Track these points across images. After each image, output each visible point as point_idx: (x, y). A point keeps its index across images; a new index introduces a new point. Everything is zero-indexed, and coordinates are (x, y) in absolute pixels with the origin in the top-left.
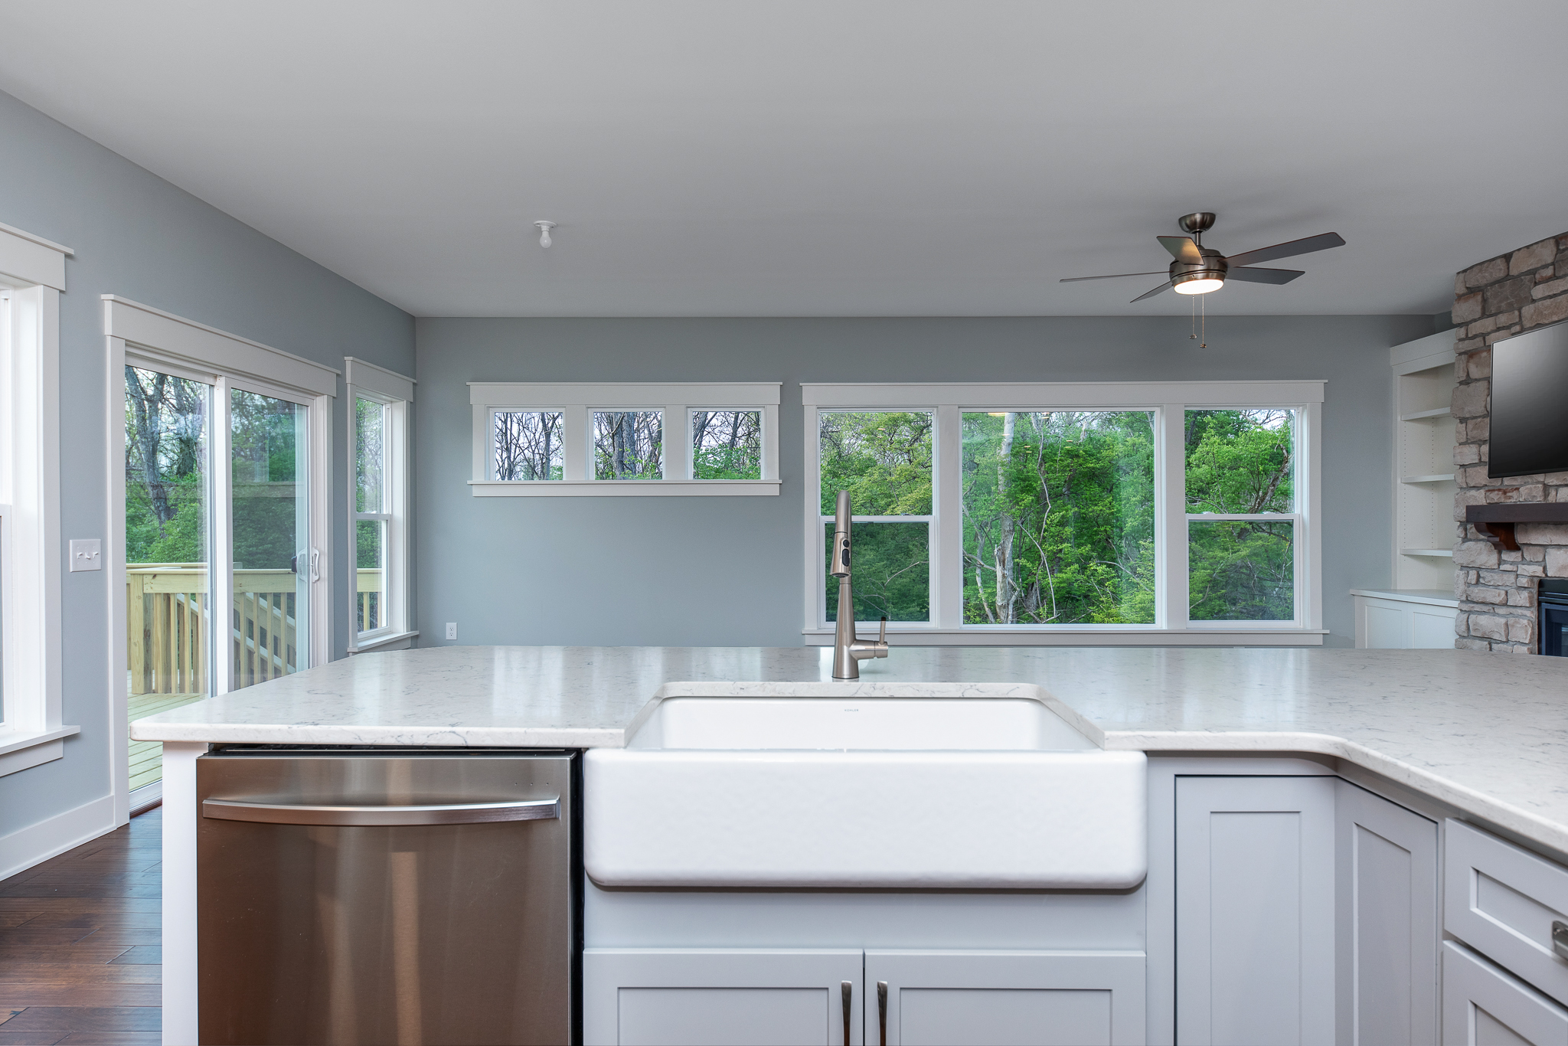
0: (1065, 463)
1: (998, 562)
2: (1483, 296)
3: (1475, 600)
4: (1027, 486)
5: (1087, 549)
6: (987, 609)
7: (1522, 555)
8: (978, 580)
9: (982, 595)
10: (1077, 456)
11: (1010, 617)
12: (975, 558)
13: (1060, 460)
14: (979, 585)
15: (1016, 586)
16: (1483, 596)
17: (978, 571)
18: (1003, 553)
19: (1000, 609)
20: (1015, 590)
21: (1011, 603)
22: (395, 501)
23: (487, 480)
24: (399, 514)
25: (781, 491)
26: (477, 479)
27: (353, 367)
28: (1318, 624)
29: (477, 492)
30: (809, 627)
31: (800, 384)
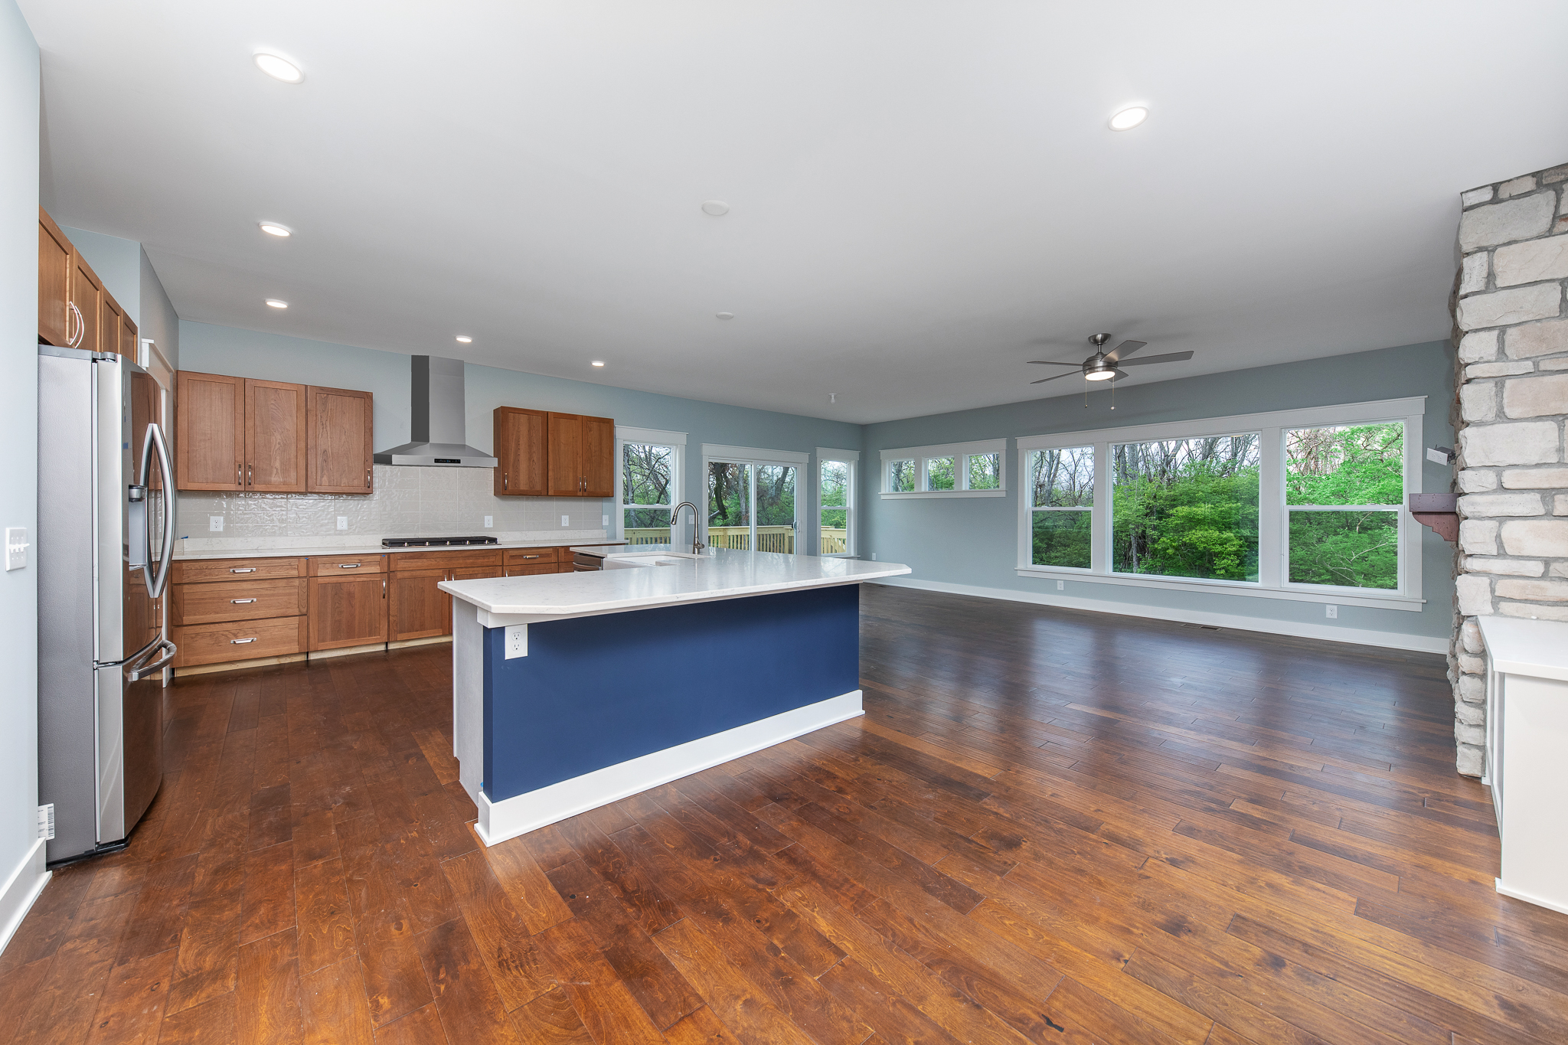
22: (850, 502)
23: (887, 492)
24: (852, 507)
25: (1007, 494)
26: (883, 492)
27: (819, 450)
28: (1418, 594)
29: (883, 497)
30: (1020, 567)
31: (1016, 438)
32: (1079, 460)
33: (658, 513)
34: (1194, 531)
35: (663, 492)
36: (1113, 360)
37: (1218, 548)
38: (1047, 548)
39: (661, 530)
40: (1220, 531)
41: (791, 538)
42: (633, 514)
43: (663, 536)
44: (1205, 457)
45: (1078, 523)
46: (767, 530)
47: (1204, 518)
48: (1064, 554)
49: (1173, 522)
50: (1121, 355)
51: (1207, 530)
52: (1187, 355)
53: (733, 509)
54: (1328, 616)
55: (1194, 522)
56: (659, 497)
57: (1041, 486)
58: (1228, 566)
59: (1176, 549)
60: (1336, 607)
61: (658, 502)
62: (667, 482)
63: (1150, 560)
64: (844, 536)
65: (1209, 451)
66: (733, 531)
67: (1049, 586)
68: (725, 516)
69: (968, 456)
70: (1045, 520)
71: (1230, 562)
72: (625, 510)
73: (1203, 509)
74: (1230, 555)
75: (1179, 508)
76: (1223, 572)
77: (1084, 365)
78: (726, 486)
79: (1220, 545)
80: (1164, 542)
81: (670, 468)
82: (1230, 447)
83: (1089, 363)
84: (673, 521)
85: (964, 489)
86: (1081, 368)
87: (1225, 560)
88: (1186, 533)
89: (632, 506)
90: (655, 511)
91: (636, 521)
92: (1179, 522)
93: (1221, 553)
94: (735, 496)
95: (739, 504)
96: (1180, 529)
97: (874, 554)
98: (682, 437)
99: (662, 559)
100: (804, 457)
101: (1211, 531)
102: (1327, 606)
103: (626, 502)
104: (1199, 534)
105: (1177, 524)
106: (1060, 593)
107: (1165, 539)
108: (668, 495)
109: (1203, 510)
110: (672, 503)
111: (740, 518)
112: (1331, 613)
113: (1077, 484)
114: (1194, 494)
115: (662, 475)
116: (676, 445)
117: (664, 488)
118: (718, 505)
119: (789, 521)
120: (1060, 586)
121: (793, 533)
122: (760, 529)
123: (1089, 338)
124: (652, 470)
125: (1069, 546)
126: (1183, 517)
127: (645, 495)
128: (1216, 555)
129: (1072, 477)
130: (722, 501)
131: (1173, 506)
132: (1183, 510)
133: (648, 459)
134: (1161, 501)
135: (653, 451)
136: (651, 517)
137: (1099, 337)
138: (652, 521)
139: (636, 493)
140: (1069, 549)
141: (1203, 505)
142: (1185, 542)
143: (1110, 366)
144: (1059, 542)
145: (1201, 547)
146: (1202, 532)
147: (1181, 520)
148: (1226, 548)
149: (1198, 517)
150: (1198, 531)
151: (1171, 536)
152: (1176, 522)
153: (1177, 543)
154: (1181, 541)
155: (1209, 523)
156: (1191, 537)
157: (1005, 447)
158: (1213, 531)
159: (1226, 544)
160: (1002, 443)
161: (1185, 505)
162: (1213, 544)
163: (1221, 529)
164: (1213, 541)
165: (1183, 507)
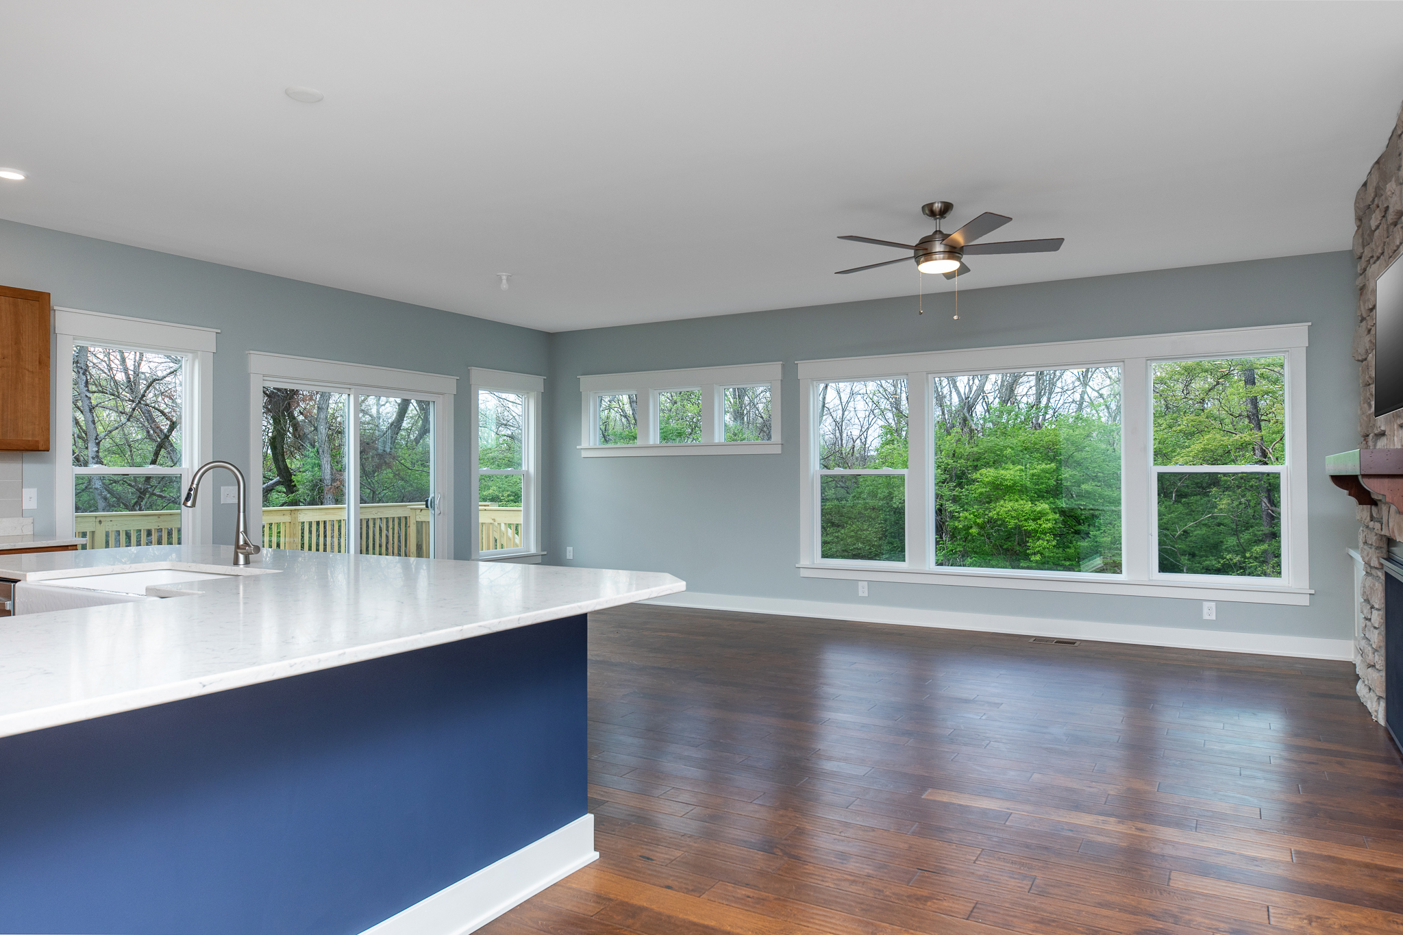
22: (529, 461)
23: (592, 445)
24: (532, 470)
25: (783, 449)
26: (584, 445)
27: (476, 373)
28: (1303, 584)
29: (584, 454)
30: (804, 562)
31: (796, 362)
32: (848, 402)
33: (154, 482)
34: (1002, 502)
35: (163, 445)
36: (957, 242)
37: (1031, 525)
39: (159, 516)
40: (1032, 500)
41: (421, 525)
42: (98, 484)
43: (165, 525)
44: (1004, 402)
46: (374, 511)
47: (1014, 484)
48: (837, 537)
49: (978, 489)
50: (967, 238)
51: (1017, 501)
52: (1053, 244)
53: (308, 475)
54: (1206, 617)
55: (1001, 490)
56: (157, 454)
58: (1044, 549)
59: (981, 527)
60: (1214, 603)
61: (154, 462)
62: (173, 426)
63: (949, 544)
64: (519, 519)
65: (1008, 394)
66: (309, 514)
67: (846, 591)
68: (290, 487)
69: (722, 388)
71: (1045, 543)
72: (78, 477)
73: (1012, 472)
74: (1045, 534)
75: (983, 471)
76: (1038, 557)
77: (917, 248)
78: (294, 435)
79: (1034, 520)
80: (966, 518)
81: (178, 401)
82: (1034, 388)
83: (924, 246)
84: (187, 499)
85: (716, 441)
86: (911, 253)
87: (1041, 542)
88: (993, 505)
89: (94, 469)
90: (148, 479)
91: (105, 499)
92: (984, 490)
93: (1035, 531)
94: (311, 452)
95: (319, 466)
96: (987, 500)
97: (570, 550)
98: (207, 338)
99: (163, 579)
100: (449, 384)
101: (1022, 502)
102: (1204, 603)
103: (78, 461)
104: (1008, 506)
105: (981, 493)
106: (863, 600)
107: (967, 514)
108: (174, 450)
109: (1010, 473)
110: (185, 463)
111: (321, 491)
112: (1209, 612)
113: (844, 435)
114: (1001, 450)
115: (162, 412)
116: (194, 352)
117: (167, 437)
118: (278, 468)
119: (420, 495)
120: (863, 590)
121: (428, 516)
122: (364, 510)
123: (923, 207)
124: (140, 400)
125: (843, 527)
126: (989, 483)
127: (124, 450)
128: (1029, 534)
129: (839, 425)
130: (284, 460)
131: (976, 468)
132: (988, 474)
133: (131, 385)
134: (962, 461)
135: (144, 368)
136: (139, 490)
137: (937, 206)
138: (141, 498)
139: (106, 443)
140: (843, 531)
141: (1011, 466)
142: (992, 518)
143: (954, 252)
145: (1012, 523)
146: (1011, 504)
147: (986, 488)
148: (1040, 525)
149: (1006, 483)
150: (1007, 502)
151: (974, 510)
152: (980, 490)
153: (982, 519)
154: (986, 517)
155: (1020, 491)
156: (998, 510)
157: (779, 377)
158: (1025, 501)
159: (1040, 519)
160: (775, 369)
161: (990, 467)
162: (1026, 520)
163: (1033, 498)
164: (1025, 516)
165: (988, 469)
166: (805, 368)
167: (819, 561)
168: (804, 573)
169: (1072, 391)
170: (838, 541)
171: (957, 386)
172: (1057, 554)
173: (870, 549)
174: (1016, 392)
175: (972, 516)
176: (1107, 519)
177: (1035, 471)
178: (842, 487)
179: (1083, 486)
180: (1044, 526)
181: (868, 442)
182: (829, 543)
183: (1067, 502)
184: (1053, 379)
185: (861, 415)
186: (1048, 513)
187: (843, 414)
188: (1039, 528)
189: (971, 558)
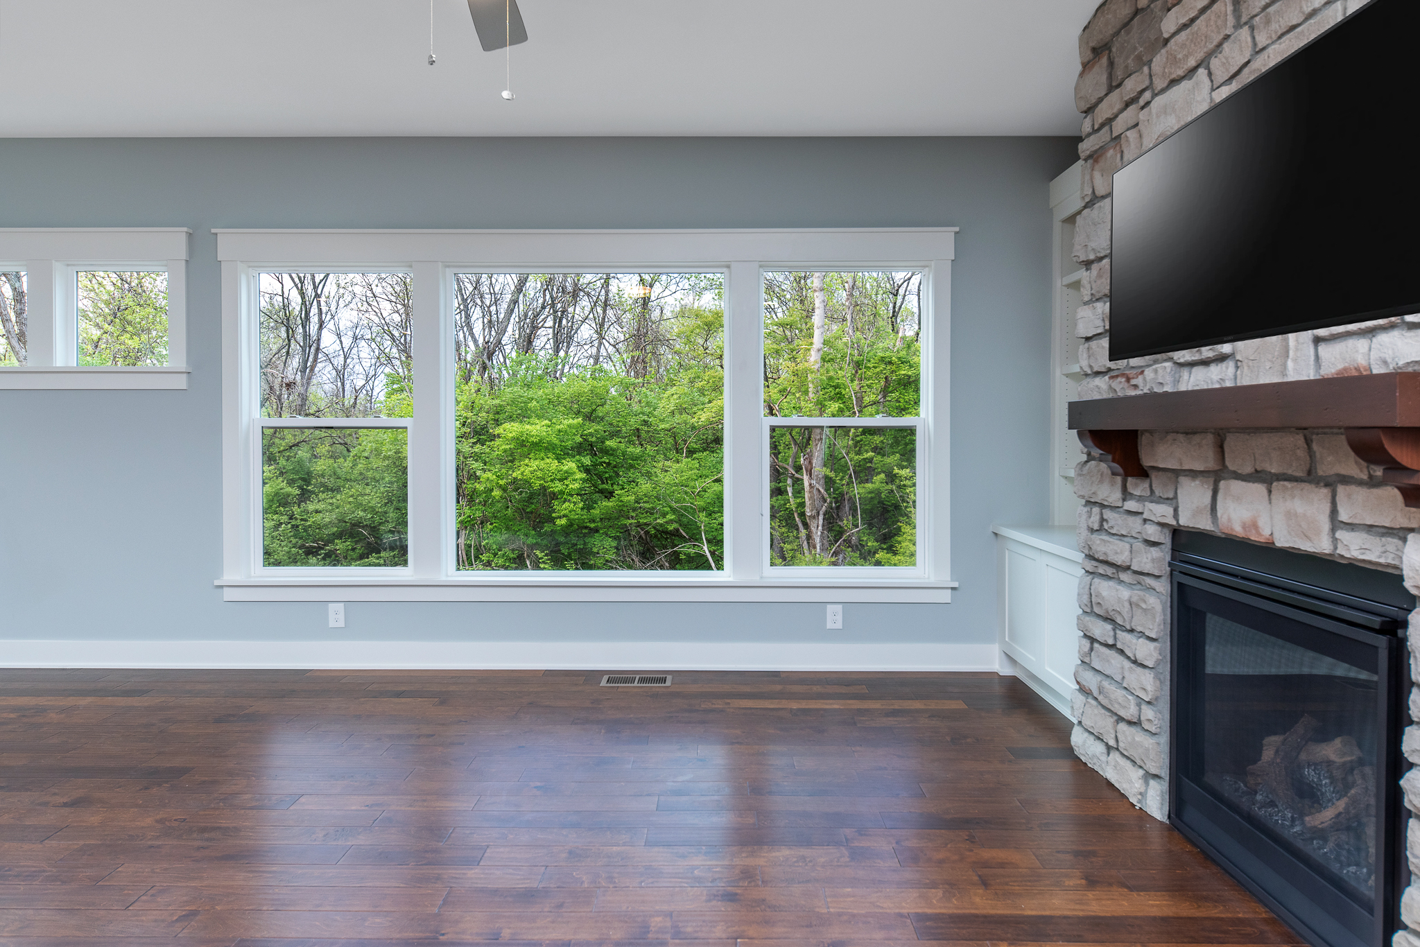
0: (878, 370)
1: (805, 472)
2: (1109, 58)
3: (1096, 557)
4: (838, 393)
5: (896, 459)
6: (797, 519)
7: (1151, 486)
8: (790, 490)
9: (793, 503)
10: (890, 363)
11: (820, 528)
12: (787, 466)
13: (873, 367)
14: (790, 494)
15: (826, 496)
16: (1103, 549)
17: (789, 481)
18: (810, 462)
19: (809, 519)
20: (825, 501)
21: (821, 513)
28: (944, 577)
31: (213, 231)
34: (527, 461)
37: (557, 487)
38: (302, 494)
40: (559, 459)
45: (354, 452)
47: (540, 441)
48: (332, 504)
49: (500, 446)
51: (543, 459)
55: (526, 447)
57: (288, 385)
58: (569, 511)
59: (504, 489)
60: (840, 606)
70: (297, 445)
71: (572, 505)
73: (538, 427)
74: (572, 496)
75: (507, 426)
79: (560, 480)
80: (488, 479)
87: (567, 504)
88: (517, 464)
92: (508, 447)
93: (562, 492)
96: (510, 459)
101: (548, 461)
102: (829, 606)
104: (535, 464)
105: (505, 451)
106: (336, 634)
107: (489, 474)
109: (536, 429)
112: (834, 618)
114: (525, 404)
120: (335, 618)
126: (513, 438)
128: (554, 496)
131: (497, 423)
132: (511, 429)
134: (483, 414)
140: (339, 497)
141: (537, 421)
142: (516, 479)
144: (323, 485)
145: (537, 484)
146: (537, 462)
147: (510, 444)
148: (567, 485)
149: (532, 439)
150: (532, 460)
151: (497, 470)
152: (503, 447)
153: (505, 480)
154: (510, 477)
155: (546, 448)
156: (523, 469)
157: (183, 255)
158: (551, 460)
159: (566, 479)
160: (175, 240)
161: (513, 420)
162: (552, 481)
163: (559, 457)
164: (551, 476)
165: (512, 423)
166: (229, 243)
167: (260, 572)
168: (229, 595)
169: (590, 345)
170: (333, 509)
171: (473, 334)
172: (582, 515)
173: (372, 517)
174: (534, 344)
175: (494, 477)
176: (630, 477)
177: (562, 426)
178: (341, 444)
179: (608, 443)
180: (571, 486)
181: (375, 393)
182: (320, 512)
183: (592, 459)
184: (571, 332)
185: (366, 364)
186: (575, 473)
187: (345, 362)
188: (566, 489)
189: (491, 524)
